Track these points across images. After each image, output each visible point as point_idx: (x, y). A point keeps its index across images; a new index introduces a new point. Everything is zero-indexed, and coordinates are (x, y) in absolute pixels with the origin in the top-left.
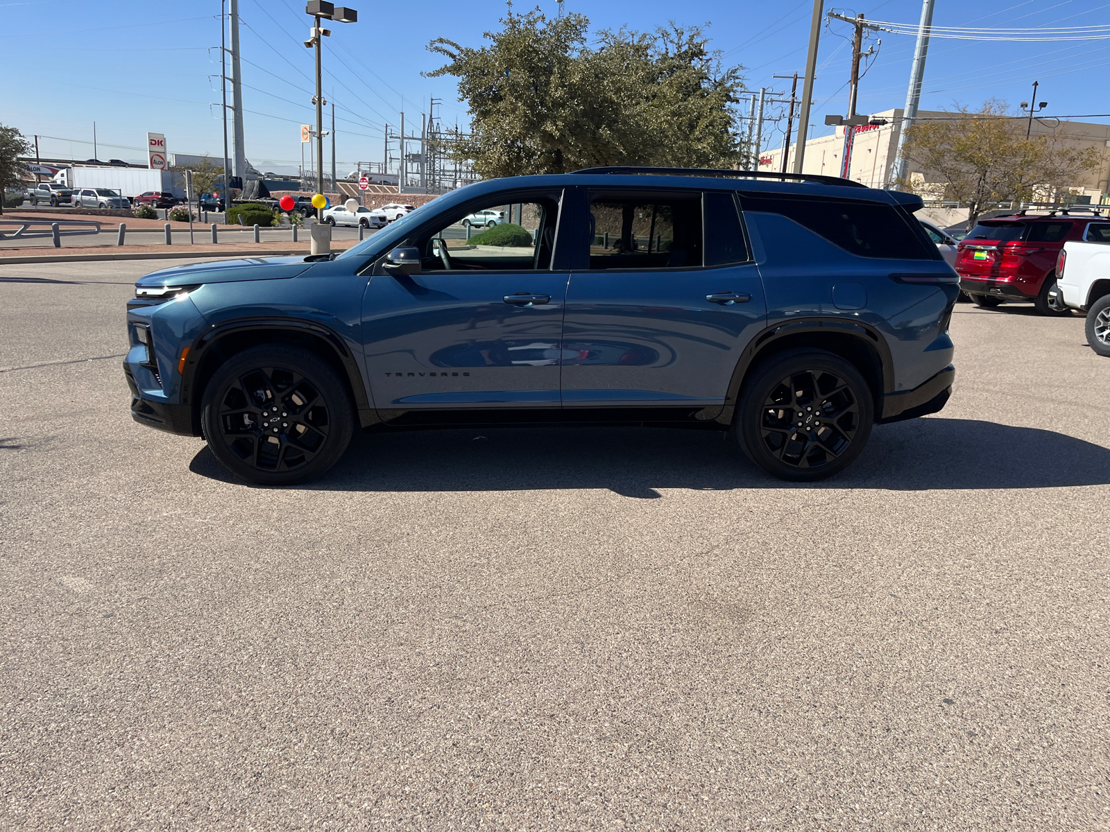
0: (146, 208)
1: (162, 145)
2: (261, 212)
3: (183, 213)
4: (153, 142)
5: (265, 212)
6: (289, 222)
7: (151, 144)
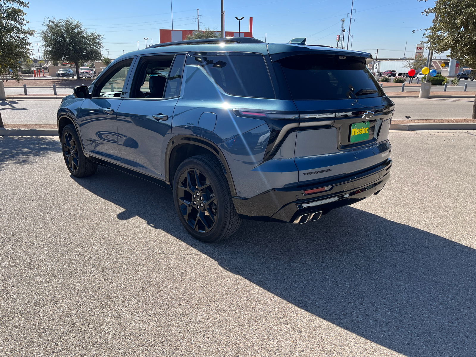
0: (385, 78)
1: (422, 49)
2: (438, 78)
3: (399, 79)
4: (418, 48)
5: (440, 78)
6: (451, 82)
7: (417, 49)
